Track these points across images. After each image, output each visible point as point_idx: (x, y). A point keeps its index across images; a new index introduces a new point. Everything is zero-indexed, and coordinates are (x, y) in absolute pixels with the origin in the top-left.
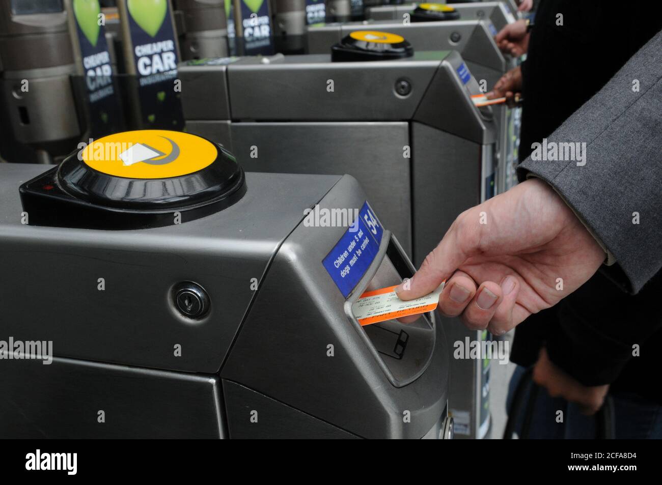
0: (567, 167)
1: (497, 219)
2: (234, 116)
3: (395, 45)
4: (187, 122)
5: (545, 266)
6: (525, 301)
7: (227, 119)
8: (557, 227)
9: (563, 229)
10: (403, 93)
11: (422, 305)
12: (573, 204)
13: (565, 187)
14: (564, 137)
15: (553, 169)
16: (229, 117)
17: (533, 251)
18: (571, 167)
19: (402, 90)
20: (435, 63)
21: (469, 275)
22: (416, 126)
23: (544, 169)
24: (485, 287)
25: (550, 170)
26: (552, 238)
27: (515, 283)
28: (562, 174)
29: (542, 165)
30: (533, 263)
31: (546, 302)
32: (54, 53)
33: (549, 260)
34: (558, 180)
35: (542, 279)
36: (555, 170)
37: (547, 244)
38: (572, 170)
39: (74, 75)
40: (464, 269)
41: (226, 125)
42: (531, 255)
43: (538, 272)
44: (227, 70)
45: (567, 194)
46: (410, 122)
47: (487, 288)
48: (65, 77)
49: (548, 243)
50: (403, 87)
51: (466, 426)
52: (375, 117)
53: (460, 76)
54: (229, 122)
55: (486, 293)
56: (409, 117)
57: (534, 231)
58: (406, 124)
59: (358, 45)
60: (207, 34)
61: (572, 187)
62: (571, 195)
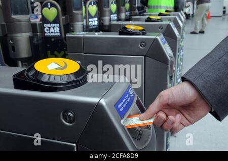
2: (85, 52)
7: (82, 53)
8: (195, 98)
10: (143, 46)
14: (198, 67)
18: (200, 78)
20: (154, 37)
21: (164, 112)
22: (147, 57)
24: (169, 117)
26: (193, 102)
30: (186, 110)
31: (191, 123)
33: (192, 109)
34: (195, 82)
37: (191, 103)
40: (162, 110)
42: (186, 106)
44: (83, 36)
46: (145, 56)
52: (133, 54)
53: (162, 42)
58: (143, 57)
59: (128, 30)
60: (77, 23)
61: (200, 85)
62: (200, 88)
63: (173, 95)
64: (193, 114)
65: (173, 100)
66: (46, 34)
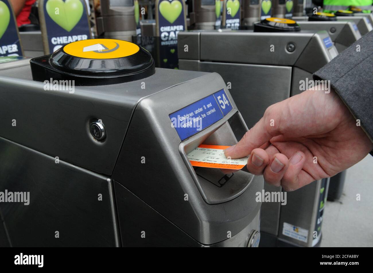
0: (346, 75)
1: (292, 112)
2: (202, 58)
3: (289, 25)
4: (180, 60)
5: (328, 148)
6: (311, 170)
7: (198, 60)
8: (337, 120)
9: (340, 123)
10: (290, 51)
11: (236, 164)
12: (347, 102)
13: (342, 89)
14: (348, 53)
15: (335, 76)
16: (199, 59)
17: (321, 136)
18: (349, 75)
19: (290, 48)
20: (310, 35)
21: (277, 148)
22: (296, 69)
23: (329, 75)
24: (276, 157)
25: (333, 76)
26: (333, 129)
27: (302, 157)
28: (342, 80)
29: (328, 72)
30: (320, 145)
31: (327, 174)
32: (126, 25)
33: (331, 144)
34: (337, 83)
35: (325, 157)
36: (337, 77)
37: (329, 133)
38: (350, 77)
39: (134, 36)
40: (275, 144)
41: (197, 62)
42: (320, 139)
43: (323, 151)
44: (200, 35)
45: (343, 94)
46: (293, 67)
47: (277, 158)
48: (130, 37)
49: (331, 131)
50: (291, 47)
51: (305, 237)
52: (273, 63)
53: (324, 43)
54: (199, 61)
55: (276, 161)
56: (292, 64)
57: (318, 122)
58: (291, 68)
59: (270, 24)
60: (205, 24)
61: (348, 89)
62: (346, 96)
63: (289, 112)
64: (332, 155)
65: (288, 124)
66: (163, 43)
